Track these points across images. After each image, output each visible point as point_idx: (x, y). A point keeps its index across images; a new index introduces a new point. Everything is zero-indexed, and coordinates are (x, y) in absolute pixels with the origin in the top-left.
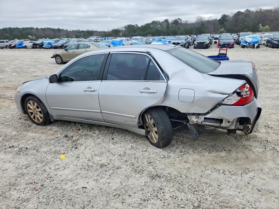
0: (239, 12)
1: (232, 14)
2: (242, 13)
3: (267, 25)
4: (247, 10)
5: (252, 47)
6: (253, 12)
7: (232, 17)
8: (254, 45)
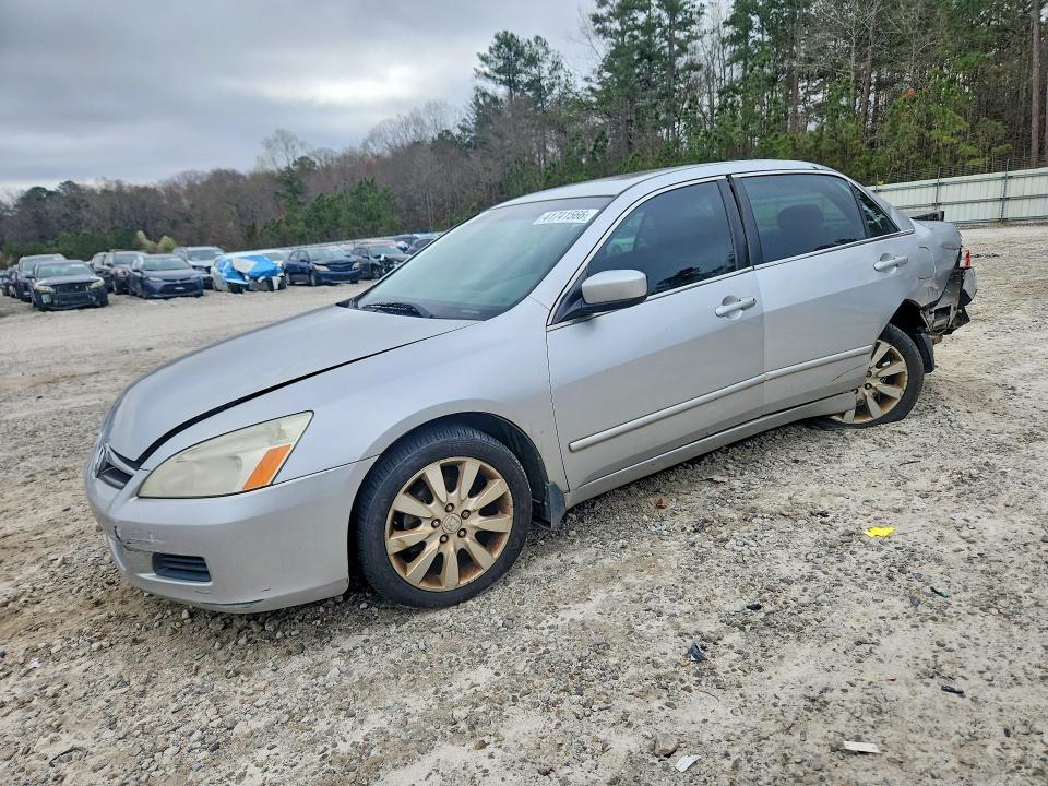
0: (37, 190)
1: (9, 194)
2: (50, 194)
3: (165, 237)
4: (68, 183)
5: (266, 286)
6: (93, 191)
7: (16, 206)
8: (269, 282)
